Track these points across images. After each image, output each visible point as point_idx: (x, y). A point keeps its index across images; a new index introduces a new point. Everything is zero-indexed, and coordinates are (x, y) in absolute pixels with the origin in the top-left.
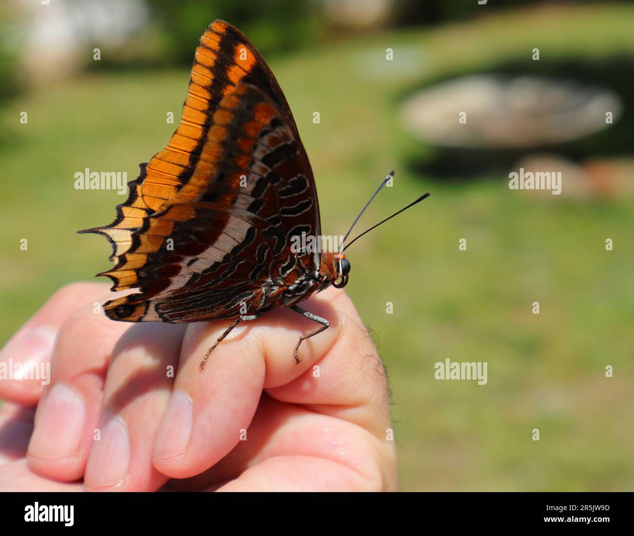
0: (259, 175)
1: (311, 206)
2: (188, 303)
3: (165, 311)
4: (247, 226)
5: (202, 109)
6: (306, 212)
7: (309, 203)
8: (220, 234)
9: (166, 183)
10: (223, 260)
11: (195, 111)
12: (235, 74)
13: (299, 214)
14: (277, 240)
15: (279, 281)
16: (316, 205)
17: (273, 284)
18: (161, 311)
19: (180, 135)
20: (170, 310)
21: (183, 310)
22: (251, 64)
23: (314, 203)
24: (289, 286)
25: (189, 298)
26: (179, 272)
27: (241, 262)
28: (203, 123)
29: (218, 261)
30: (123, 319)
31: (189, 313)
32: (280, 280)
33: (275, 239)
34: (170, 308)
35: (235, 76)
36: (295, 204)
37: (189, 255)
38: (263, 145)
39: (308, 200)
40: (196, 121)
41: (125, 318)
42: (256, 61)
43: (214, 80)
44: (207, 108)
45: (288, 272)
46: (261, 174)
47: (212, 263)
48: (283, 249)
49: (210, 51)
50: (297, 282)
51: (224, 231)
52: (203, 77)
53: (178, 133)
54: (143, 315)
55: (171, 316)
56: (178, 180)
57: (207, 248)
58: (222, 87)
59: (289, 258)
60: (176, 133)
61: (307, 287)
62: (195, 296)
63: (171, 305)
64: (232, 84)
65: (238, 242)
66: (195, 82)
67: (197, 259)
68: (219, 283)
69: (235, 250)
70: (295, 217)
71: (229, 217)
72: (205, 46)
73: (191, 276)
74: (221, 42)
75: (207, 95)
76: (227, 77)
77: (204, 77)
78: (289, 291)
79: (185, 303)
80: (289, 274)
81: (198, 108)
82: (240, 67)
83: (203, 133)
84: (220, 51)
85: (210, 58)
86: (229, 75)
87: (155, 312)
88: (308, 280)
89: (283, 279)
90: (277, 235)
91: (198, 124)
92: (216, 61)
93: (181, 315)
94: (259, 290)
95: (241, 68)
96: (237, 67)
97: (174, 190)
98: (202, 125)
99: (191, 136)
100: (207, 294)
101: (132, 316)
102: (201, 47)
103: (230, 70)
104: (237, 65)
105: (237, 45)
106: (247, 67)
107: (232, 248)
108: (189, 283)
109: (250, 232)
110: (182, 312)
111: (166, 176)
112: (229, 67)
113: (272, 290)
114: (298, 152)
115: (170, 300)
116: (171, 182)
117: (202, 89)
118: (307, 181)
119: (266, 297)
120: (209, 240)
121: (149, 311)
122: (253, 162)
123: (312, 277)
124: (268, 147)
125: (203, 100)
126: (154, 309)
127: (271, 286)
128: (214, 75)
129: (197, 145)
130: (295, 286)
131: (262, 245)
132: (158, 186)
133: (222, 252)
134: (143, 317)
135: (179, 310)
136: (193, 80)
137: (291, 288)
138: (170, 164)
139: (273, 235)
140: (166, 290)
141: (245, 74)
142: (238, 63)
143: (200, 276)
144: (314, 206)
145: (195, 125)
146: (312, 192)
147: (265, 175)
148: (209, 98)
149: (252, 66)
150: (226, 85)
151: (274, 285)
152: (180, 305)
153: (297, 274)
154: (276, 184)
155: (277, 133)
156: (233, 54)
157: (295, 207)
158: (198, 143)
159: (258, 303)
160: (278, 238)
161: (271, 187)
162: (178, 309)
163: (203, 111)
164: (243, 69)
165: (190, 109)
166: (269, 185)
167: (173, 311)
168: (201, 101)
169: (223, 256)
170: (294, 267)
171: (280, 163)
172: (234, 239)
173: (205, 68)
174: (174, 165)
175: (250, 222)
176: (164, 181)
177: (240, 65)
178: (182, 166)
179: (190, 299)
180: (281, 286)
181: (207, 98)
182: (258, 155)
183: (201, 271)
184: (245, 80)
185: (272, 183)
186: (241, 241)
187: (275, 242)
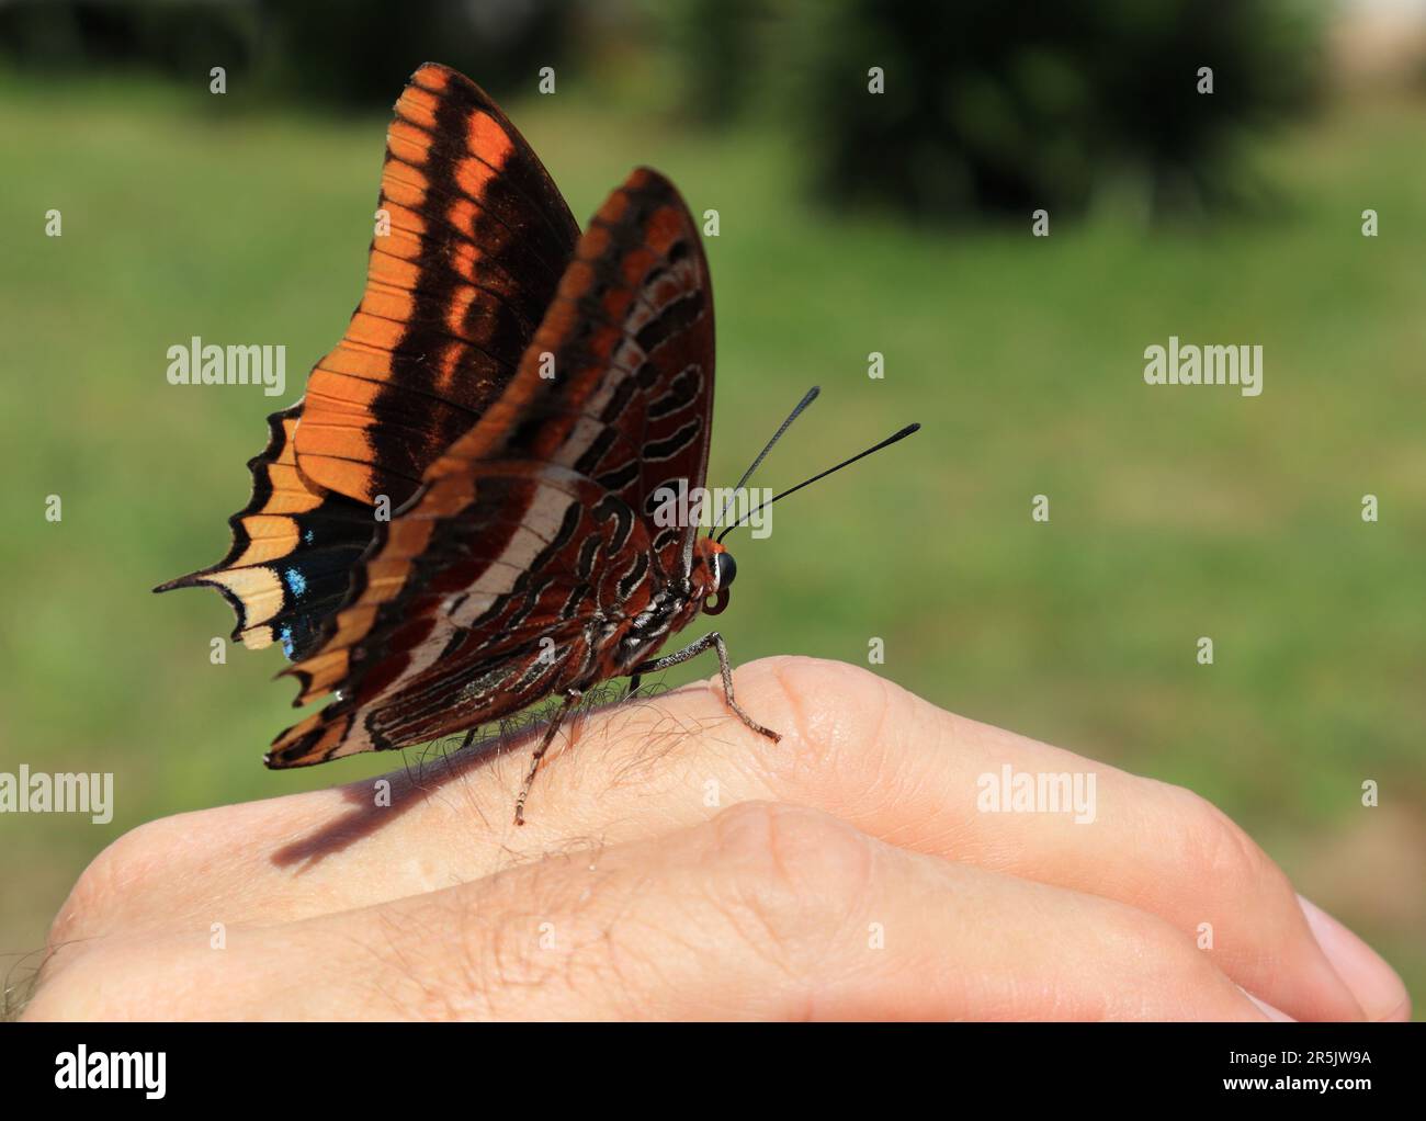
0: (624, 370)
1: (697, 434)
2: (436, 698)
3: (386, 726)
4: (565, 501)
5: (409, 254)
6: (685, 450)
7: (694, 428)
8: (512, 530)
9: (345, 423)
10: (515, 588)
11: (395, 259)
12: (472, 177)
13: (674, 455)
14: (617, 522)
15: (617, 612)
16: (707, 432)
17: (605, 620)
18: (377, 727)
19: (367, 314)
20: (397, 721)
21: (424, 714)
22: (502, 151)
23: (704, 428)
24: (634, 620)
25: (436, 685)
26: (429, 633)
27: (547, 586)
28: (413, 286)
29: (504, 591)
30: (293, 763)
31: (437, 719)
32: (618, 608)
33: (614, 519)
34: (400, 716)
35: (473, 180)
36: (670, 434)
37: (451, 591)
38: (646, 302)
39: (693, 423)
40: (397, 283)
41: (297, 758)
42: (511, 146)
43: (429, 193)
44: (418, 253)
45: (634, 588)
46: (628, 367)
47: (495, 598)
48: (626, 541)
49: (418, 130)
50: (653, 607)
51: (524, 521)
52: (405, 185)
53: (363, 309)
54: (338, 745)
55: (396, 735)
56: (369, 414)
57: (486, 566)
58: (447, 206)
59: (636, 556)
60: (358, 310)
61: (670, 616)
62: (450, 679)
63: (400, 710)
64: (466, 196)
65: (546, 541)
66: (390, 198)
67: (467, 596)
68: (504, 640)
69: (541, 558)
70: (666, 463)
71: (534, 488)
72: (406, 121)
73: (451, 637)
74: (441, 109)
75: (417, 225)
76: (456, 184)
77: (409, 186)
78: (633, 632)
79: (430, 698)
80: (635, 592)
81: (401, 253)
82: (479, 159)
83: (415, 307)
84: (437, 130)
85: (417, 144)
86: (459, 178)
87: (366, 732)
88: (670, 601)
89: (624, 605)
90: (618, 513)
91: (402, 288)
92: (431, 153)
93: (417, 729)
94: (579, 638)
95: (483, 162)
96: (473, 161)
97: (363, 438)
98: (410, 290)
99: (389, 316)
100: (474, 669)
101: (314, 749)
102: (397, 124)
103: (460, 167)
104: (474, 156)
105: (470, 113)
106: (495, 160)
107: (533, 556)
108: (446, 652)
109: (571, 515)
110: (422, 719)
111: (345, 407)
112: (460, 162)
113: (605, 633)
114: (701, 315)
115: (398, 699)
116: (355, 420)
117: (407, 213)
118: (702, 380)
119: (593, 652)
120: (491, 548)
121: (352, 733)
122: (620, 343)
123: (679, 591)
124: (653, 308)
125: (410, 236)
126: (364, 725)
127: (603, 624)
128: (429, 181)
129: (404, 333)
130: (647, 617)
131: (591, 539)
132: (328, 430)
133: (513, 570)
134: (335, 749)
135: (417, 717)
136: (386, 194)
137: (640, 623)
138: (352, 380)
139: (610, 515)
140: (399, 680)
141: (491, 174)
142: (476, 153)
143: (468, 634)
144: (702, 434)
145: (396, 291)
146: (705, 406)
147: (634, 372)
148: (423, 231)
149: (504, 156)
150: (455, 201)
151: (609, 622)
152: (417, 706)
153: (651, 590)
154: (649, 390)
155: (674, 274)
156: (465, 135)
157: (669, 439)
158: (406, 329)
159: (576, 668)
160: (620, 518)
161: (641, 396)
162: (414, 714)
163: (411, 260)
164: (488, 165)
165: (383, 256)
166: (636, 392)
167: (406, 721)
168: (405, 238)
169: (515, 579)
170: (645, 575)
171: (664, 342)
172: (540, 537)
173: (409, 168)
174: (359, 380)
175: (571, 492)
176: (343, 419)
177: (480, 156)
178: (375, 382)
179: (439, 687)
180: (620, 621)
181: (417, 231)
182: (633, 326)
183: (471, 623)
184: (493, 188)
185: (644, 388)
186: (551, 539)
187: (614, 527)
